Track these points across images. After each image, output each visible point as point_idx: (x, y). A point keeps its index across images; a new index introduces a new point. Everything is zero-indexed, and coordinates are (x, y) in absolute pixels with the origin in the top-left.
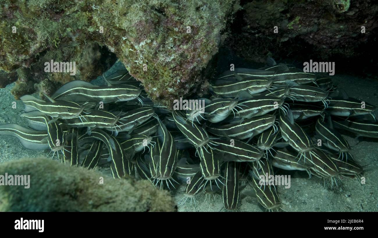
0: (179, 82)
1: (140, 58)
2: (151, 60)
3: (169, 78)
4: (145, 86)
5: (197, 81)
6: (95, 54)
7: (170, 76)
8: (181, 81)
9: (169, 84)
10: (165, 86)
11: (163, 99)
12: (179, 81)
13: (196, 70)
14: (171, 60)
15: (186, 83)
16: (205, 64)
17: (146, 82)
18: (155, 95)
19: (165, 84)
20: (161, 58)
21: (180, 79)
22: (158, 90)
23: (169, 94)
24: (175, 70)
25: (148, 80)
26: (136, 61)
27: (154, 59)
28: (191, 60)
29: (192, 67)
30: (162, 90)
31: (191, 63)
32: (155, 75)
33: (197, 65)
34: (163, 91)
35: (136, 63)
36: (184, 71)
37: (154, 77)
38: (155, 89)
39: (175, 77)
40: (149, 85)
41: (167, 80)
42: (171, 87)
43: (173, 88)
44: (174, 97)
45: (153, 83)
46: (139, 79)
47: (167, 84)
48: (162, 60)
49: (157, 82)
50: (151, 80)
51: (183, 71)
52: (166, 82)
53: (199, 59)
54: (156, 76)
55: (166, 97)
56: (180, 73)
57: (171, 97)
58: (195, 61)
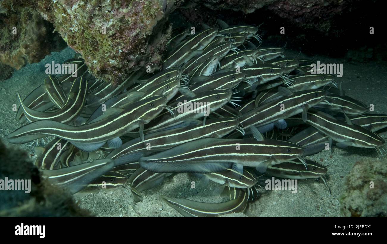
0: (121, 53)
1: (74, 25)
2: (87, 26)
3: (109, 47)
4: (84, 58)
5: (142, 51)
6: (39, 29)
7: (110, 45)
8: (123, 51)
9: (110, 54)
10: (106, 57)
11: (106, 73)
12: (120, 51)
13: (139, 38)
14: (109, 26)
15: (130, 54)
16: (149, 30)
17: (85, 54)
18: (96, 68)
19: (105, 56)
20: (98, 24)
21: (122, 49)
22: (99, 63)
23: (111, 67)
24: (115, 39)
25: (87, 51)
26: (71, 29)
27: (90, 25)
28: (133, 26)
29: (134, 34)
30: (103, 62)
31: (133, 30)
32: (94, 45)
33: (140, 32)
34: (104, 64)
35: (71, 31)
36: (126, 39)
37: (93, 48)
38: (95, 62)
39: (116, 46)
40: (89, 57)
41: (107, 50)
42: (112, 59)
43: (116, 60)
44: (117, 71)
45: (93, 55)
46: (78, 51)
47: (108, 55)
48: (99, 26)
49: (97, 53)
50: (91, 51)
51: (124, 39)
52: (107, 53)
53: (142, 24)
54: (96, 46)
55: (109, 70)
56: (121, 41)
57: (114, 71)
58: (138, 27)
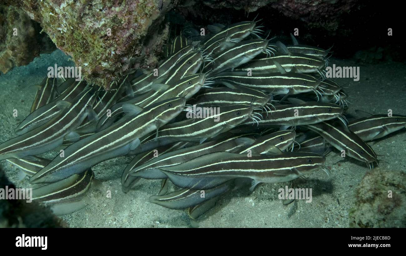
0: (113, 55)
1: (63, 25)
2: (77, 26)
3: (101, 49)
4: (74, 61)
5: (137, 53)
6: (27, 29)
7: (102, 47)
8: (116, 53)
9: (102, 56)
10: (98, 59)
11: (98, 77)
12: (113, 53)
13: (133, 38)
14: (101, 25)
15: (124, 55)
16: (144, 31)
17: (75, 56)
18: (87, 72)
19: (97, 58)
20: (88, 24)
21: (114, 51)
22: (90, 66)
23: (104, 70)
24: (107, 40)
25: (77, 53)
26: (60, 29)
27: (80, 25)
28: (127, 26)
29: (128, 34)
30: (95, 65)
31: (126, 30)
32: (85, 46)
33: (134, 32)
34: (96, 67)
35: (60, 31)
36: (119, 40)
37: (84, 49)
38: (86, 64)
39: (109, 47)
40: (79, 59)
41: (98, 52)
42: (104, 61)
43: (108, 62)
44: (110, 74)
45: (84, 57)
46: (68, 53)
47: (100, 57)
48: (89, 26)
49: (88, 55)
50: (81, 53)
51: (117, 40)
52: (98, 55)
53: (136, 24)
54: (86, 47)
55: (101, 74)
56: (114, 43)
57: (107, 74)
58: (132, 27)
